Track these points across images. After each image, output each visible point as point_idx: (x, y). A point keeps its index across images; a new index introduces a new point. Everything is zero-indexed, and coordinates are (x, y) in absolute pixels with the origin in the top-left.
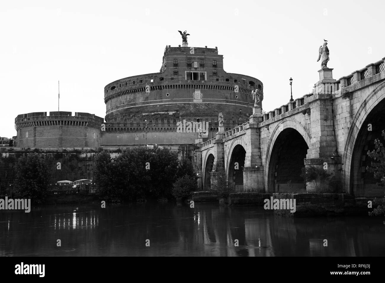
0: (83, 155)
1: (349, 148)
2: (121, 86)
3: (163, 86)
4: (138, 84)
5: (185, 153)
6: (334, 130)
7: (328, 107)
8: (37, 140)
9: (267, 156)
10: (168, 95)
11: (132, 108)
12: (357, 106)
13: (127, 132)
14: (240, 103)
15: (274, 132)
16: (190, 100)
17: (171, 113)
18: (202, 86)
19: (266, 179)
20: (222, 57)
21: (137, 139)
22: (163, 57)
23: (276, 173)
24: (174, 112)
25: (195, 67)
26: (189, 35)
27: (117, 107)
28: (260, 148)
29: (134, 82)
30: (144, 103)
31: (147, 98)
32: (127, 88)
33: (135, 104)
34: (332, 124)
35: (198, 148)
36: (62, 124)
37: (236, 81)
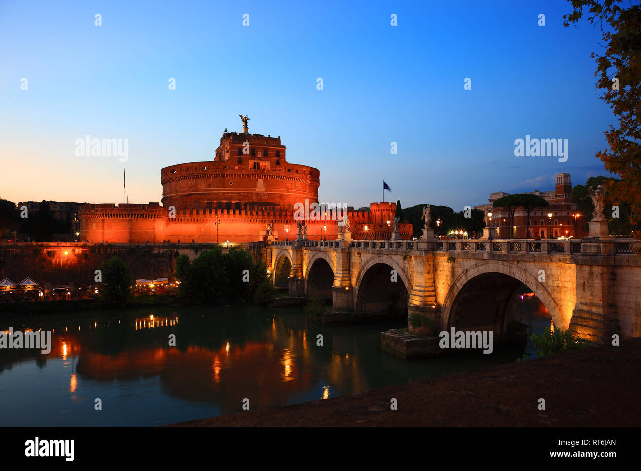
0: (156, 252)
1: (448, 301)
2: (183, 170)
3: (227, 174)
4: (200, 171)
5: (256, 250)
6: (434, 282)
7: (430, 263)
8: (105, 232)
9: (357, 280)
10: (231, 183)
11: (193, 194)
12: (459, 271)
13: (193, 223)
14: (300, 193)
15: (368, 262)
16: (253, 190)
17: (234, 202)
18: (265, 176)
19: (355, 299)
20: (285, 147)
21: (203, 230)
22: (222, 140)
24: (237, 201)
25: (259, 156)
26: (249, 119)
27: (177, 191)
28: (349, 271)
29: (196, 168)
30: (206, 190)
31: (209, 186)
32: (188, 174)
33: (196, 191)
34: (433, 277)
35: (269, 245)
36: (131, 217)
37: (297, 172)
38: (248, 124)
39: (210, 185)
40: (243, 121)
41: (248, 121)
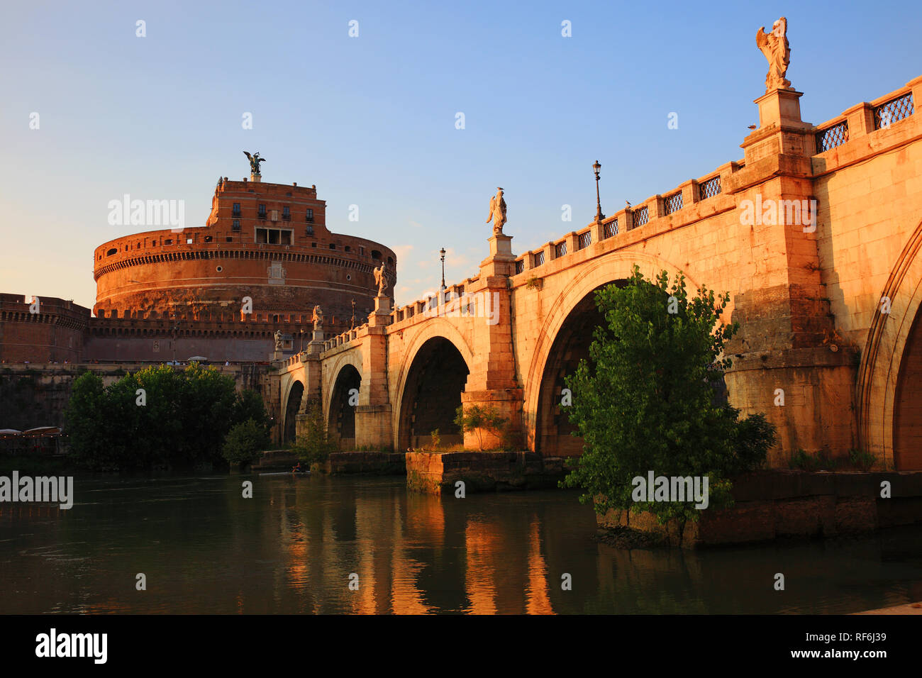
0: (46, 381)
1: (535, 373)
2: (130, 248)
3: (211, 252)
4: (162, 247)
5: (250, 378)
6: (512, 343)
9: (398, 386)
10: (219, 269)
11: (148, 291)
12: (549, 302)
13: (136, 337)
14: (354, 289)
15: (413, 343)
16: (261, 281)
17: (224, 304)
18: (285, 255)
19: (396, 426)
20: (323, 203)
21: (156, 350)
23: (414, 417)
24: (230, 302)
25: (273, 219)
26: (263, 160)
27: (119, 289)
28: (386, 372)
29: (154, 241)
30: (172, 283)
32: (139, 253)
33: (154, 285)
34: (509, 332)
35: (275, 370)
36: (4, 318)
37: (347, 249)
38: (261, 169)
39: (179, 273)
40: (252, 163)
41: (261, 163)
